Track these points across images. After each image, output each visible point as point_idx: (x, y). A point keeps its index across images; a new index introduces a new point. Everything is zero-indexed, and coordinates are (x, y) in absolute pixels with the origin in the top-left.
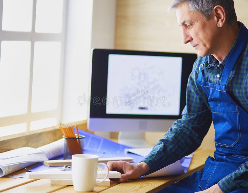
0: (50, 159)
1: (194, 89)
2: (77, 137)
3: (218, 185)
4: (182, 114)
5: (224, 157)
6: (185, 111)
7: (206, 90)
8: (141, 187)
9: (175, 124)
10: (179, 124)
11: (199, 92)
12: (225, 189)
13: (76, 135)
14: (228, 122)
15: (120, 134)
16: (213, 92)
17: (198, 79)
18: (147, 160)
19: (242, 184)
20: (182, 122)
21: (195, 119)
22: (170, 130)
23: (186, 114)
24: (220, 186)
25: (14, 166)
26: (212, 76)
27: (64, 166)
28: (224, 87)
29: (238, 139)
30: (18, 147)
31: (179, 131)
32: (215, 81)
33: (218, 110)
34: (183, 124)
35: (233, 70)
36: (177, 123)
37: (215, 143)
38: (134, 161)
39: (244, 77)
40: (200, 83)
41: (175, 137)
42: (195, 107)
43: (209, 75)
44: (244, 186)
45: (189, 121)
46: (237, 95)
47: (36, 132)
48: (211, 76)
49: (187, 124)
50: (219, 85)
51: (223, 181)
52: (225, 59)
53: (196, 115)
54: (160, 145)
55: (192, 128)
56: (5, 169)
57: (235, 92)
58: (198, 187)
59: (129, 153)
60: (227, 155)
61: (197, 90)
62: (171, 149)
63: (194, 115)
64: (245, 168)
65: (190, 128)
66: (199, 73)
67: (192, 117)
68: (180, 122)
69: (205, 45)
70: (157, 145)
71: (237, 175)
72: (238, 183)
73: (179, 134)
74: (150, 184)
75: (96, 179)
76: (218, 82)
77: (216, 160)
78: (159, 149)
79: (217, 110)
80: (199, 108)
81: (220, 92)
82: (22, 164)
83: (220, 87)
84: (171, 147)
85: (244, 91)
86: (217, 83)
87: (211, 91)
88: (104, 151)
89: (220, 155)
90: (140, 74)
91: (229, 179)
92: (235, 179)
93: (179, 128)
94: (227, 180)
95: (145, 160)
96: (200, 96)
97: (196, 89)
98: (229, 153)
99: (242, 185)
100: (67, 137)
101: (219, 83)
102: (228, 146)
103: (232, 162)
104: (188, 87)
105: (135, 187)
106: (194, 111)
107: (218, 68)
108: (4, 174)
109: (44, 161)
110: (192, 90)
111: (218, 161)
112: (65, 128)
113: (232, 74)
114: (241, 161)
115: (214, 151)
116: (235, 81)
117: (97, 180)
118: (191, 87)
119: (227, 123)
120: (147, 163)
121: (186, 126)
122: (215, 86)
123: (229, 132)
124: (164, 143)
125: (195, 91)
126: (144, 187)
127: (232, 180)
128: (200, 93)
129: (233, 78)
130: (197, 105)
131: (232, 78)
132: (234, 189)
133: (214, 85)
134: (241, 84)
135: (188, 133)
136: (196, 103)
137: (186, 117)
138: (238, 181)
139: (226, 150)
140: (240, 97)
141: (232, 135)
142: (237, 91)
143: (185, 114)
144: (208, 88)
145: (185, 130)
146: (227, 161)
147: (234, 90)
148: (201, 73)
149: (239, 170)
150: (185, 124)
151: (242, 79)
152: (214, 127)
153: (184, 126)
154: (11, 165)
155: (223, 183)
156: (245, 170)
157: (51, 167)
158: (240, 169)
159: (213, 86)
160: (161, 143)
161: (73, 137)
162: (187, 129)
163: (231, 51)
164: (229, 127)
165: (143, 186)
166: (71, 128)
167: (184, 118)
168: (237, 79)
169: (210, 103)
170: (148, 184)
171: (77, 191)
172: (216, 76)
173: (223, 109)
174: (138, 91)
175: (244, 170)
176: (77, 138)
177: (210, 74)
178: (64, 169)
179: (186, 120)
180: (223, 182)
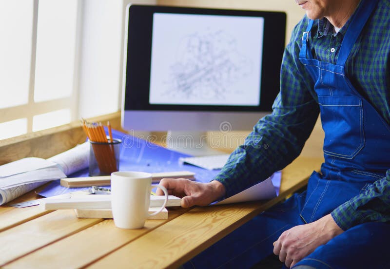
0: (69, 176)
1: (292, 70)
2: (109, 142)
3: (332, 215)
4: (273, 107)
5: (339, 174)
6: (279, 103)
7: (312, 72)
8: (214, 221)
9: (261, 122)
10: (268, 122)
11: (300, 75)
12: (342, 222)
13: (108, 137)
14: (346, 120)
15: (169, 134)
16: (324, 74)
17: (300, 54)
18: (222, 178)
19: (368, 216)
20: (274, 119)
21: (293, 115)
22: (254, 131)
23: (281, 108)
24: (335, 219)
25: (18, 189)
26: (324, 50)
27: (93, 187)
28: (342, 67)
29: (360, 147)
30: (19, 158)
31: (269, 134)
32: (328, 58)
33: (331, 101)
34: (275, 122)
35: (357, 42)
36: (264, 120)
37: (325, 152)
38: (197, 177)
39: (375, 53)
40: (303, 60)
41: (263, 142)
42: (294, 97)
43: (318, 49)
44: (372, 219)
45: (285, 118)
46: (363, 80)
47: (44, 133)
48: (321, 51)
49: (281, 123)
50: (335, 64)
51: (340, 209)
52: (345, 25)
53: (295, 110)
54: (240, 154)
55: (289, 128)
56: (6, 192)
57: (361, 77)
58: (299, 218)
59: (186, 164)
60: (344, 171)
61: (297, 71)
62: (257, 161)
63: (292, 109)
64: (374, 192)
65: (286, 129)
66: (301, 46)
67: (288, 112)
68: (270, 119)
69: (318, 3)
70: (236, 154)
71: (361, 202)
72: (363, 213)
73: (268, 138)
74: (228, 215)
75: (148, 209)
76: (332, 60)
77: (325, 178)
78: (240, 161)
79: (329, 102)
80: (300, 99)
81: (336, 75)
82: (29, 184)
83: (337, 67)
84: (258, 157)
85: (374, 74)
86: (331, 62)
87: (320, 73)
88: (148, 161)
89: (332, 169)
90: (201, 43)
91: (350, 208)
92: (359, 208)
93: (268, 128)
94: (346, 210)
95: (218, 177)
96: (303, 80)
97: (295, 70)
98: (346, 168)
99: (370, 217)
100: (94, 141)
101: (335, 61)
102: (345, 156)
103: (351, 181)
104: (283, 66)
105: (205, 220)
106: (292, 104)
107: (334, 38)
108: (3, 202)
109: (62, 179)
110: (290, 72)
111: (328, 179)
112: (92, 129)
113: (355, 48)
114: (365, 180)
115: (322, 163)
116: (360, 58)
117: (151, 210)
118: (287, 67)
119: (344, 122)
120: (222, 183)
121: (280, 125)
122: (327, 65)
123: (347, 135)
124: (246, 151)
125: (293, 73)
126: (219, 220)
127: (354, 210)
128: (302, 77)
129: (358, 54)
130: (298, 95)
131: (355, 53)
132: (356, 222)
133: (325, 64)
134: (369, 63)
135: (283, 136)
136: (296, 91)
137: (280, 112)
138: (363, 211)
139: (342, 164)
140: (368, 84)
141: (351, 141)
142: (363, 74)
143: (278, 107)
144: (316, 69)
145: (277, 131)
146: (343, 180)
147: (358, 73)
148: (304, 45)
149: (364, 193)
150: (278, 122)
151: (371, 56)
152: (323, 128)
153: (276, 126)
154: (14, 188)
155: (340, 214)
156: (374, 195)
157: (73, 189)
158: (367, 192)
159: (324, 66)
160: (242, 152)
161: (103, 141)
162: (282, 130)
163: (355, 13)
164: (348, 129)
165: (217, 218)
166: (100, 127)
167: (275, 113)
168: (364, 55)
169: (317, 91)
170: (225, 215)
171: (119, 228)
172: (329, 51)
173: (338, 100)
174: (197, 70)
175: (372, 195)
176: (109, 144)
177: (320, 48)
178: (93, 192)
179: (279, 117)
180: (340, 212)
